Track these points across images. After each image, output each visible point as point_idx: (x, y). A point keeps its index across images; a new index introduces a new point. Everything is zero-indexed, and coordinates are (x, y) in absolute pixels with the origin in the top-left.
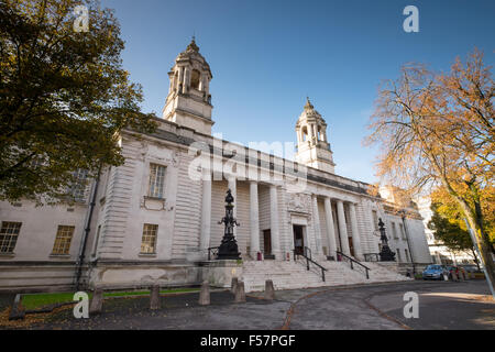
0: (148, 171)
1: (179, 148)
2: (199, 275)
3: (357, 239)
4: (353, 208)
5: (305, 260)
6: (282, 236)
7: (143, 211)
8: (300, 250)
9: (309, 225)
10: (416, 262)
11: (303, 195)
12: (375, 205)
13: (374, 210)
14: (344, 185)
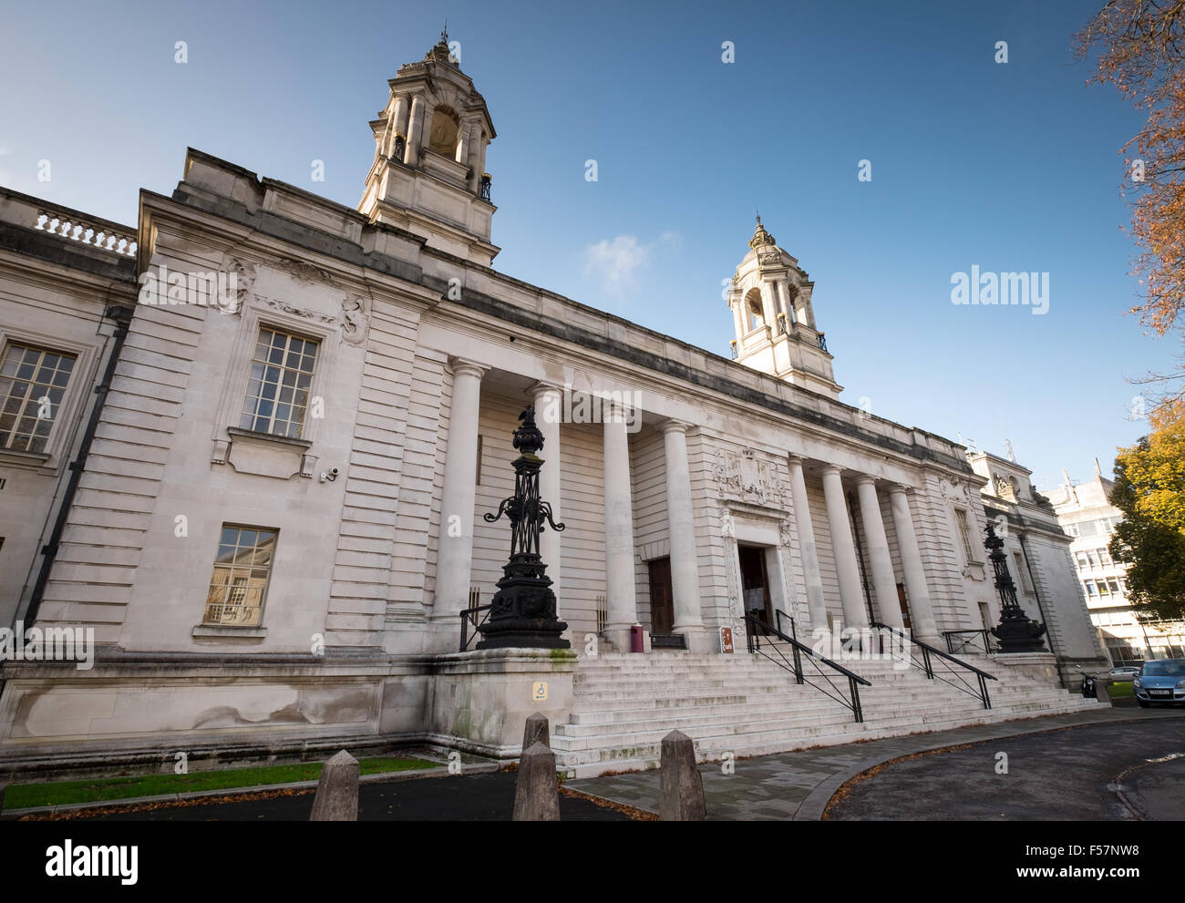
0: (249, 345)
1: (367, 283)
2: (425, 706)
3: (920, 590)
4: (902, 500)
5: (787, 650)
6: (706, 578)
7: (222, 478)
8: (761, 621)
9: (787, 546)
10: (1063, 654)
11: (763, 456)
12: (961, 495)
13: (961, 505)
14: (876, 437)
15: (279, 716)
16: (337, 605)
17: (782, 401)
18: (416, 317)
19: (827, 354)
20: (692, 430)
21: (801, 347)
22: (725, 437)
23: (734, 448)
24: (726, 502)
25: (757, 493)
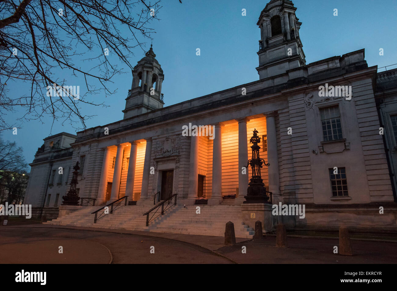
9: (177, 168)
11: (175, 137)
18: (96, 144)
20: (152, 139)
23: (162, 139)
24: (155, 159)
25: (168, 152)
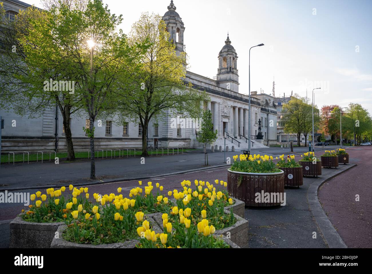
3: (247, 128)
4: (247, 112)
5: (231, 139)
9: (229, 122)
10: (269, 139)
11: (227, 107)
12: (257, 110)
13: (256, 112)
14: (245, 100)
15: (183, 145)
16: (186, 133)
17: (231, 95)
19: (238, 76)
20: (219, 104)
21: (234, 75)
22: (223, 104)
23: (223, 106)
24: (222, 116)
25: (226, 114)
